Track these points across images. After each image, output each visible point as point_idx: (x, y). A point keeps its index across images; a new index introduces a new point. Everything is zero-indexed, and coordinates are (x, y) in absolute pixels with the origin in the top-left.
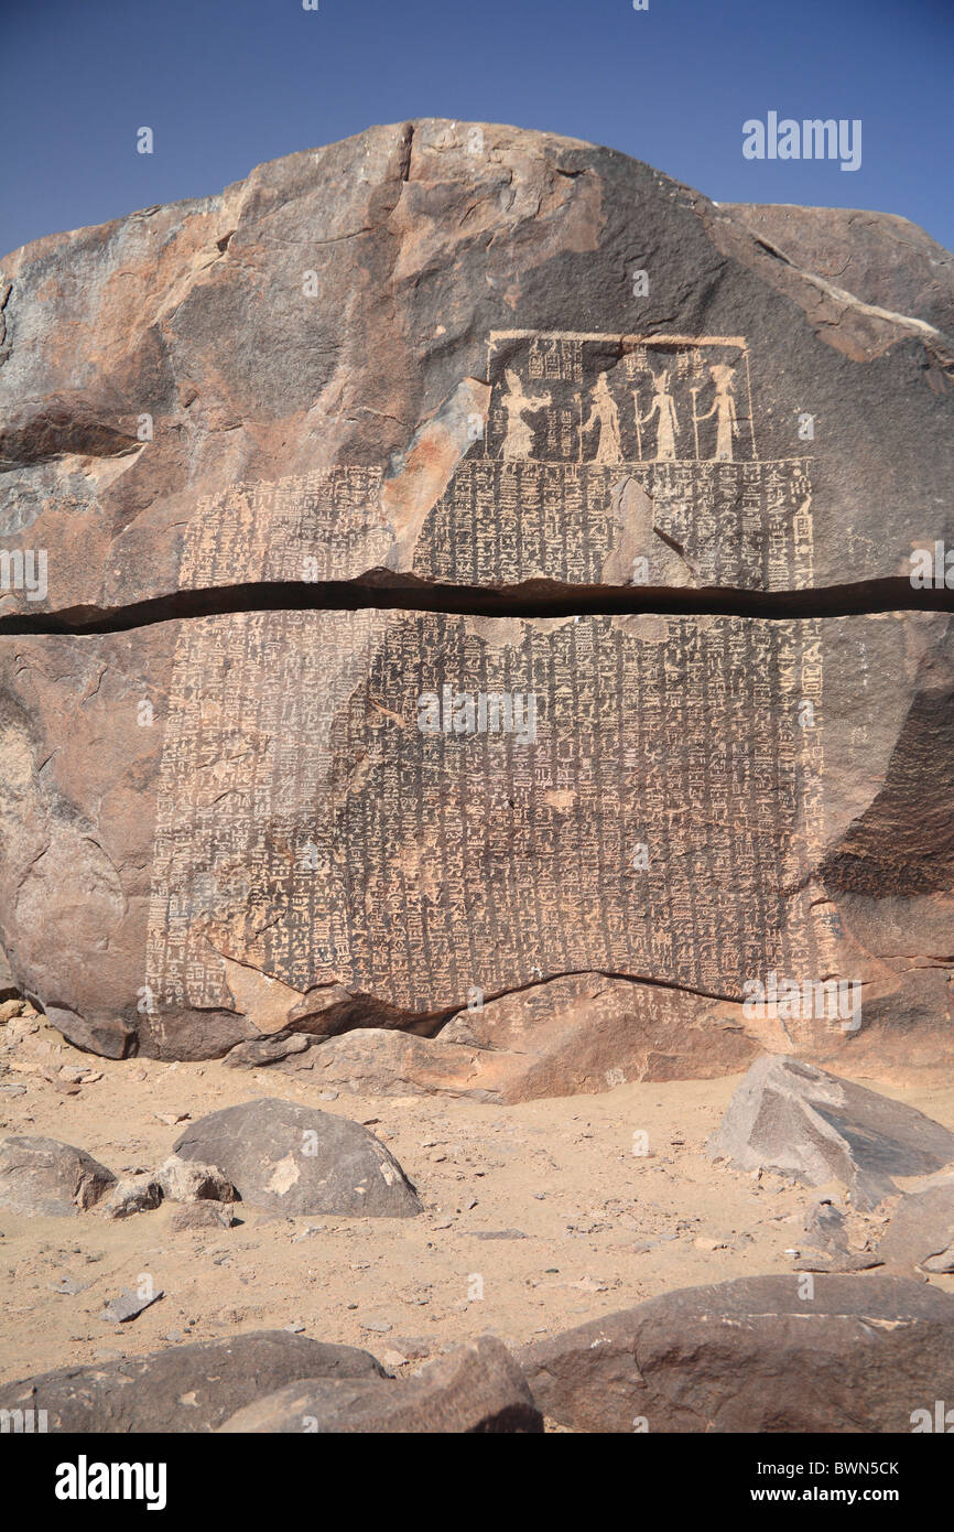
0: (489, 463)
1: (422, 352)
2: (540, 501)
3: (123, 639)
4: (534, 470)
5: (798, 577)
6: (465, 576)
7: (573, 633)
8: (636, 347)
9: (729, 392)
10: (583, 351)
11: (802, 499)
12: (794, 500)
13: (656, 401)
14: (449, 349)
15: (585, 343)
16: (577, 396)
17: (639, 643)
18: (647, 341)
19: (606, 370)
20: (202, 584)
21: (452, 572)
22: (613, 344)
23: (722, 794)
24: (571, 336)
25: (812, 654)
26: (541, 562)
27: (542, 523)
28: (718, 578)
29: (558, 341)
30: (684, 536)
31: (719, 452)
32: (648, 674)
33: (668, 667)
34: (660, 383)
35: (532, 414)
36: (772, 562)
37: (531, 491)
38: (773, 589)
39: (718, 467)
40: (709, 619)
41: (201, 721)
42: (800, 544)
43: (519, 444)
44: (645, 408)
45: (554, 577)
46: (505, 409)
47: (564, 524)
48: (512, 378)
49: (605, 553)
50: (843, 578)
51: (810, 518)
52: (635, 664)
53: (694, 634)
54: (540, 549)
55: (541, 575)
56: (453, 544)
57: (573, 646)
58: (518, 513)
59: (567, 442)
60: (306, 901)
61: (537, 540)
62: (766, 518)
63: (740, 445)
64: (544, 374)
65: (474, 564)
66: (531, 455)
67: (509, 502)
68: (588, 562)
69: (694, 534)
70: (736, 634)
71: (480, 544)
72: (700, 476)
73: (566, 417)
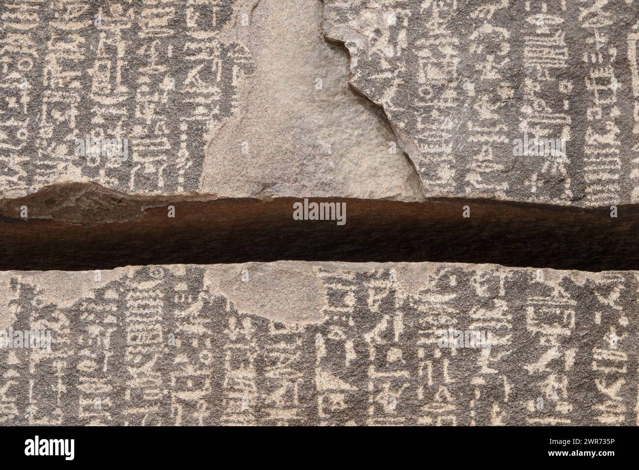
2: (90, 13)
7: (121, 303)
17: (261, 325)
27: (89, 61)
28: (460, 178)
30: (387, 83)
32: (277, 396)
33: (324, 380)
36: (592, 138)
40: (425, 272)
45: (102, 179)
47: (136, 62)
49: (212, 126)
52: (251, 373)
53: (388, 305)
54: (79, 119)
55: (74, 175)
57: (120, 333)
58: (40, 40)
61: (74, 99)
62: (576, 38)
68: (176, 144)
69: (409, 80)
70: (487, 304)
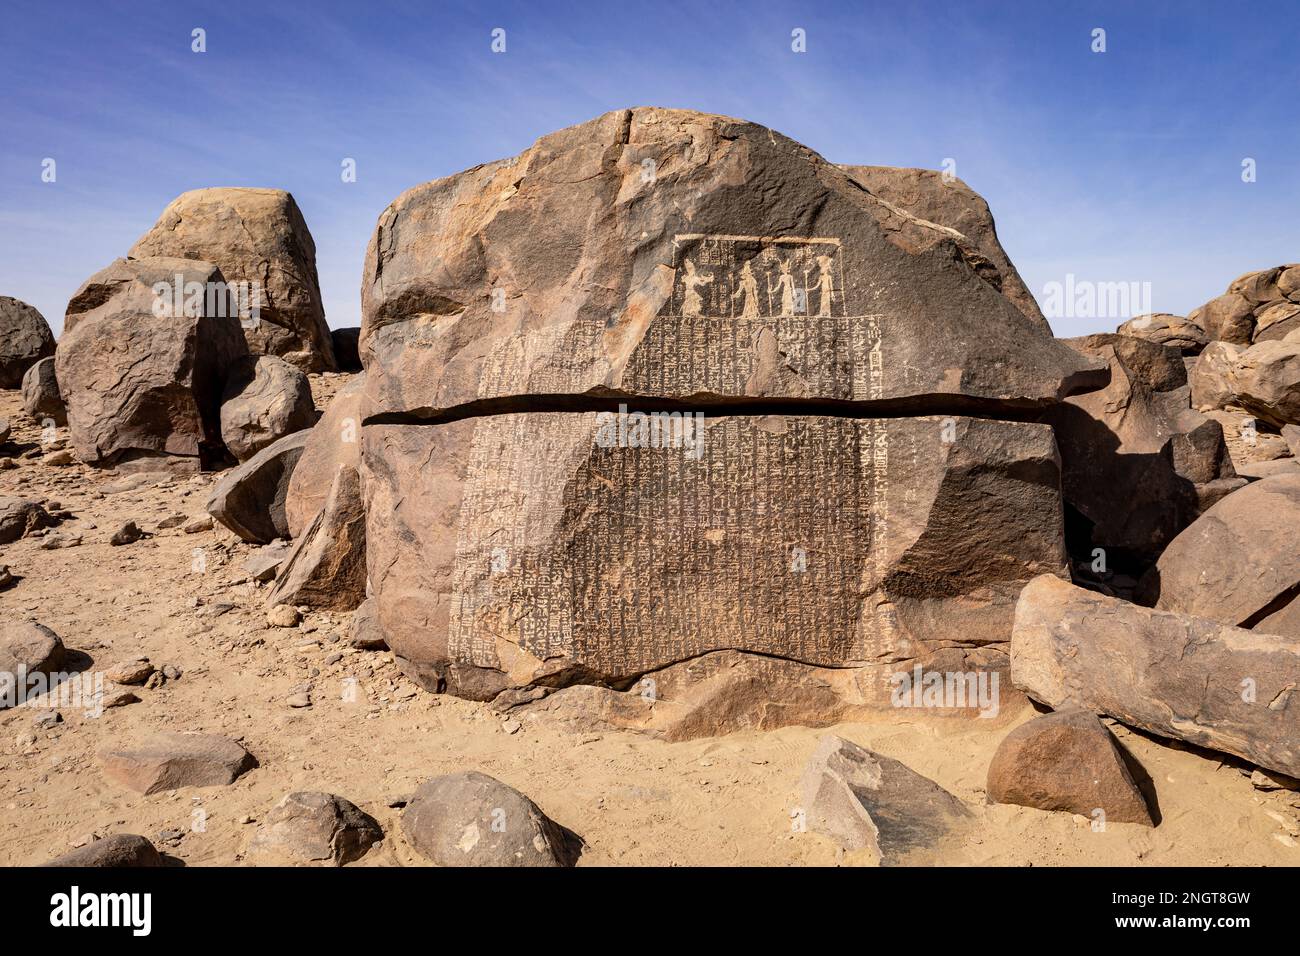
0: (673, 318)
1: (631, 249)
2: (706, 342)
3: (443, 429)
4: (702, 322)
5: (872, 391)
6: (655, 390)
7: (725, 427)
8: (769, 245)
9: (829, 273)
10: (735, 247)
11: (875, 341)
12: (870, 342)
13: (782, 278)
14: (650, 246)
15: (736, 242)
16: (730, 276)
17: (768, 434)
18: (776, 241)
19: (750, 259)
20: (491, 395)
21: (647, 388)
22: (754, 243)
23: (821, 532)
24: (727, 237)
25: (881, 442)
26: (706, 382)
27: (706, 356)
28: (821, 392)
29: (719, 241)
30: (799, 365)
31: (822, 312)
32: (774, 454)
33: (786, 449)
34: (785, 267)
35: (701, 287)
36: (856, 381)
37: (700, 336)
38: (856, 399)
39: (821, 321)
40: (814, 419)
41: (485, 483)
42: (874, 370)
43: (692, 306)
44: (774, 284)
45: (713, 391)
46: (684, 284)
47: (721, 357)
48: (689, 264)
49: (747, 376)
50: (900, 394)
51: (880, 353)
52: (765, 447)
53: (804, 428)
54: (706, 373)
55: (705, 390)
56: (649, 370)
57: (724, 436)
58: (691, 350)
59: (724, 305)
60: (546, 601)
61: (703, 367)
62: (852, 353)
63: (835, 307)
64: (709, 262)
65: (662, 382)
66: (700, 313)
67: (685, 343)
68: (736, 381)
69: (805, 363)
70: (832, 428)
71: (666, 370)
72: (809, 327)
73: (723, 288)
